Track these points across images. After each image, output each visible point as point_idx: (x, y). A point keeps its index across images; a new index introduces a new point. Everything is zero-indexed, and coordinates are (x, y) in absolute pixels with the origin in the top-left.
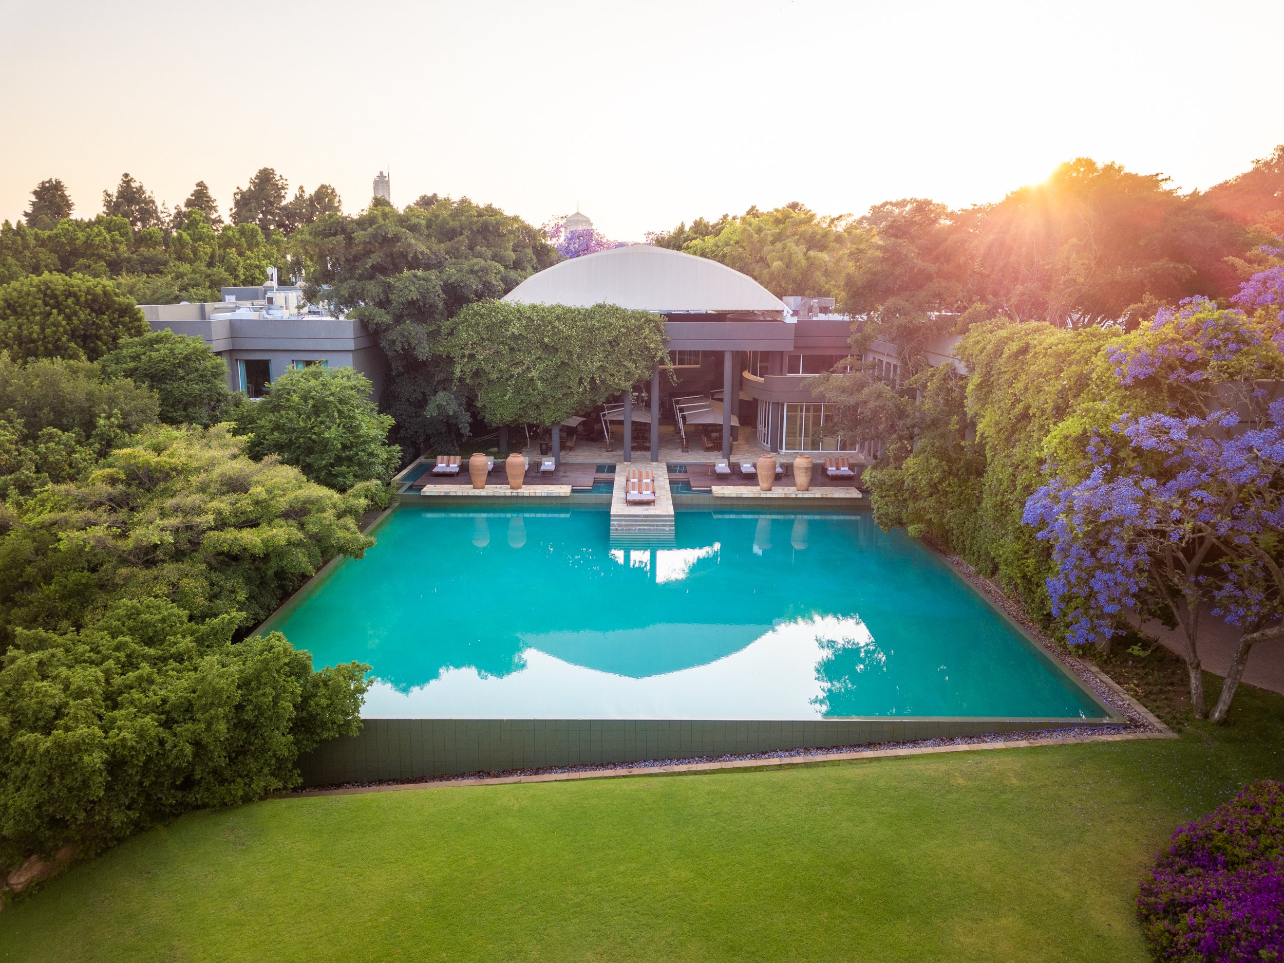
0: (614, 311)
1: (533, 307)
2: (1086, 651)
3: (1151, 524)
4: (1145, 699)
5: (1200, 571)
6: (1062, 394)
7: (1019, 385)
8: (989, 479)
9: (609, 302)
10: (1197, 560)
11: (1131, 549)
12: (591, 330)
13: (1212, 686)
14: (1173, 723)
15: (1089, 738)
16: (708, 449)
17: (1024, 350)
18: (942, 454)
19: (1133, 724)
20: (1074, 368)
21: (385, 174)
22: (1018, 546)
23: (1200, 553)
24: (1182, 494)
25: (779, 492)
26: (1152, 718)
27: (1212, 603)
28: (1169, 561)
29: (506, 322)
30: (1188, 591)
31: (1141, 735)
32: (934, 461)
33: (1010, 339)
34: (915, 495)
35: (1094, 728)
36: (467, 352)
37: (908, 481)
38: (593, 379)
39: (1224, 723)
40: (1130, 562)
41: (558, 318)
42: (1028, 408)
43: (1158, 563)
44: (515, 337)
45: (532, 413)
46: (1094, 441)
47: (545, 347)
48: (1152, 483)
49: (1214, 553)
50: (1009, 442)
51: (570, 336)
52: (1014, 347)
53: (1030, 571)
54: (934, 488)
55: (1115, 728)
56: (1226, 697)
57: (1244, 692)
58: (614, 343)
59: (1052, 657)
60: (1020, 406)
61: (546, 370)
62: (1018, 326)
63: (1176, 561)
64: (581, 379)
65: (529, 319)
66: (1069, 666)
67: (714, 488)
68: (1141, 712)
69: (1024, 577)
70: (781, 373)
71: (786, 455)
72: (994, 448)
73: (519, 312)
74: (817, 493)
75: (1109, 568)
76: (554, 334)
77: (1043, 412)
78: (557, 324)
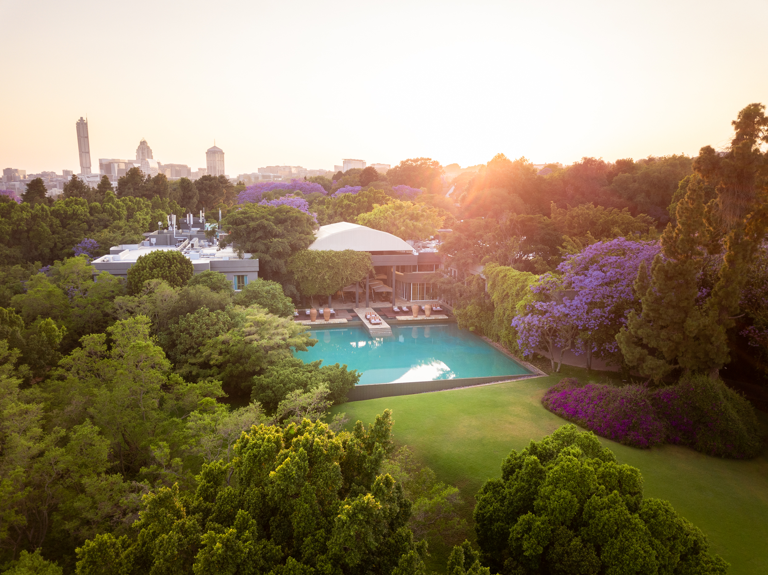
0: (353, 252)
1: (323, 252)
2: (527, 358)
3: (541, 325)
4: (542, 369)
5: (553, 335)
6: (518, 290)
7: (505, 286)
8: (496, 312)
9: (351, 249)
10: (551, 333)
11: (537, 331)
12: (346, 260)
13: (556, 364)
14: (548, 373)
15: (529, 378)
16: (383, 301)
17: (505, 276)
18: (480, 304)
19: (539, 374)
20: (520, 284)
21: (84, 119)
22: (507, 332)
23: (552, 331)
24: (547, 318)
25: (420, 318)
26: (543, 373)
27: (555, 343)
28: (546, 334)
29: (315, 258)
30: (550, 341)
31: (541, 376)
32: (477, 307)
33: (500, 271)
34: (471, 317)
35: (530, 376)
36: (299, 270)
37: (469, 313)
38: (347, 278)
39: (559, 372)
40: (537, 334)
41: (333, 256)
42: (508, 293)
43: (543, 334)
44: (318, 264)
45: (323, 292)
46: (528, 306)
47: (329, 267)
48: (540, 316)
49: (555, 331)
50: (502, 302)
51: (339, 262)
52: (503, 275)
53: (510, 339)
54: (477, 315)
55: (535, 375)
56: (559, 366)
57: (562, 365)
58: (355, 264)
59: (518, 362)
60: (506, 292)
61: (330, 276)
62: (503, 267)
63: (547, 333)
64: (343, 278)
65: (323, 256)
66: (523, 363)
67: (397, 317)
68: (541, 372)
69: (509, 341)
70: (410, 272)
71: (413, 302)
72: (497, 303)
73: (319, 254)
74: (433, 317)
75: (532, 336)
76: (333, 262)
77: (513, 295)
78: (333, 258)
